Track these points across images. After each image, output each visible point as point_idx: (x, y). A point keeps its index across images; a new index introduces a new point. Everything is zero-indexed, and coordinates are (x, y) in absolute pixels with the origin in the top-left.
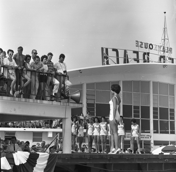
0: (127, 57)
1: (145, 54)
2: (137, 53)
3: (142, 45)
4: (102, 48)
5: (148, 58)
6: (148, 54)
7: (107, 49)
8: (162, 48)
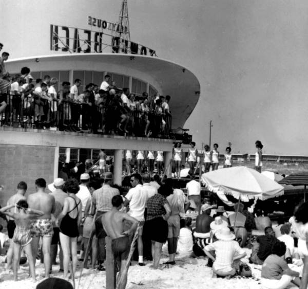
0: (78, 38)
1: (97, 34)
2: (88, 32)
3: (95, 22)
4: (52, 26)
5: (101, 40)
6: (101, 34)
7: (57, 28)
8: (116, 26)
